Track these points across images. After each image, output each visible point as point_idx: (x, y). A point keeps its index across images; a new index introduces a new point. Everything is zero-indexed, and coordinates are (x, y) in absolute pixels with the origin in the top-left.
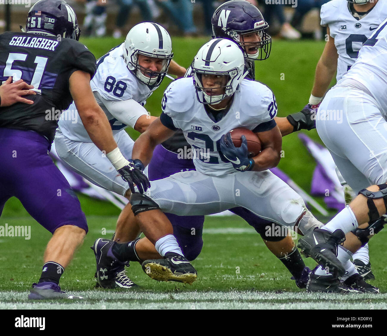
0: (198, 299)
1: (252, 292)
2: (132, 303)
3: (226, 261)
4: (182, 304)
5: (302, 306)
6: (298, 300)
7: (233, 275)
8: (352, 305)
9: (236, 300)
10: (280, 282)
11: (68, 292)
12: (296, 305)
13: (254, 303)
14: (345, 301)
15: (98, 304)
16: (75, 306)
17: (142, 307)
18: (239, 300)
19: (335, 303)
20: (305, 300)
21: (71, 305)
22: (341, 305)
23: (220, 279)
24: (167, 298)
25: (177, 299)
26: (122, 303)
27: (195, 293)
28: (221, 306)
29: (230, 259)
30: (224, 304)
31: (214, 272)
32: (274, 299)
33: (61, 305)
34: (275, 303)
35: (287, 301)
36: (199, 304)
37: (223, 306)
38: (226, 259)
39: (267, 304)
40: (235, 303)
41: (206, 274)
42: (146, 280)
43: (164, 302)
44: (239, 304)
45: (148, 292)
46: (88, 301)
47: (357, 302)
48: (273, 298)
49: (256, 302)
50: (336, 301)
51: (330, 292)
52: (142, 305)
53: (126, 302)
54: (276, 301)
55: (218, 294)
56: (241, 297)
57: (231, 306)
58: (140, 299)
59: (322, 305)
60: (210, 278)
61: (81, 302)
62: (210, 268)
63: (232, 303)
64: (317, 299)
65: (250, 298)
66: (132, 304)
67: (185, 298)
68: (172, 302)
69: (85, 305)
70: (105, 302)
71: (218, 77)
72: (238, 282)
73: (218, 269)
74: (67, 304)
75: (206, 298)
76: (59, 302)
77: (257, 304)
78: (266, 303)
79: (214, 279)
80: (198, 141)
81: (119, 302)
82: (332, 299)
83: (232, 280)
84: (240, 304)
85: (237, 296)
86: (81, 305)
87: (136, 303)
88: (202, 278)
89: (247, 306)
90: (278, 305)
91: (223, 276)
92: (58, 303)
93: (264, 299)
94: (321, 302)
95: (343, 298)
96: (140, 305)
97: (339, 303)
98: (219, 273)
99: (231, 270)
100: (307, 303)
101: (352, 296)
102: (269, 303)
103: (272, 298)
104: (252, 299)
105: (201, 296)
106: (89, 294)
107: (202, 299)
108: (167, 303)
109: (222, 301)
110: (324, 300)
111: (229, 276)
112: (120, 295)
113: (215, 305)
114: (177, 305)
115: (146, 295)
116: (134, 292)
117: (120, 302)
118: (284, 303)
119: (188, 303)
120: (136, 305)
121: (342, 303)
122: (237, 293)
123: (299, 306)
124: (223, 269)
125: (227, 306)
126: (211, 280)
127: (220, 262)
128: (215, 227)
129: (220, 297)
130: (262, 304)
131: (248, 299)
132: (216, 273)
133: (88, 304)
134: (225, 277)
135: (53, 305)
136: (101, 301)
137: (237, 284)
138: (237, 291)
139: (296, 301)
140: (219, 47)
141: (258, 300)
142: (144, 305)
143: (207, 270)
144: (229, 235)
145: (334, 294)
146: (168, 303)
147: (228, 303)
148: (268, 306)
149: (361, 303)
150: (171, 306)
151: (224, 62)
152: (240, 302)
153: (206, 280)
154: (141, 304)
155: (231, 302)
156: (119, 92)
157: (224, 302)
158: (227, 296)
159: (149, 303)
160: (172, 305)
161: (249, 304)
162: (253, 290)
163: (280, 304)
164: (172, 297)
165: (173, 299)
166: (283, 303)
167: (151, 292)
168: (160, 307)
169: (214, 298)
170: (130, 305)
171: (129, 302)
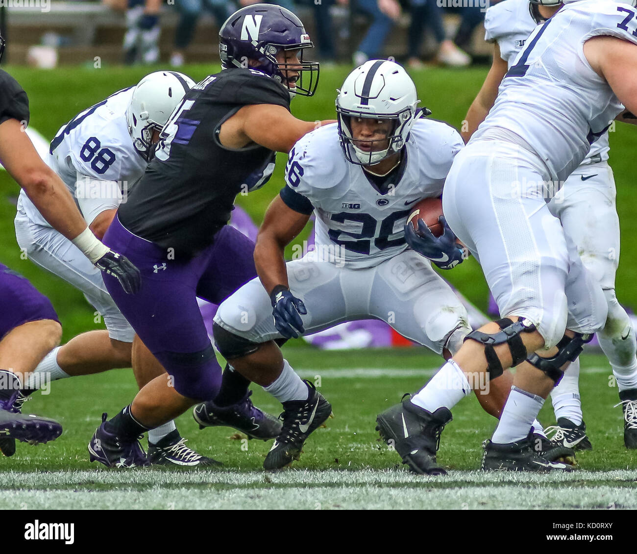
0: (310, 482)
1: (395, 470)
2: (204, 489)
3: (354, 422)
4: (284, 490)
5: (476, 493)
6: (469, 483)
7: (365, 444)
8: (555, 491)
9: (370, 484)
10: (441, 455)
11: (102, 472)
12: (466, 492)
13: (399, 488)
14: (545, 484)
15: (150, 491)
16: (113, 496)
17: (220, 496)
18: (376, 483)
19: (529, 487)
20: (480, 483)
21: (107, 492)
22: (537, 491)
23: (344, 450)
24: (260, 480)
25: (276, 482)
26: (188, 490)
27: (305, 473)
28: (346, 493)
29: (361, 418)
30: (351, 491)
31: (335, 438)
32: (431, 482)
33: (92, 493)
34: (432, 487)
35: (452, 485)
36: (311, 490)
37: (350, 493)
38: (354, 417)
39: (420, 490)
40: (369, 489)
41: (322, 442)
42: (226, 453)
43: (255, 487)
44: (375, 491)
45: (229, 472)
46: (133, 486)
47: (564, 485)
48: (430, 479)
49: (402, 487)
50: (530, 485)
51: (520, 469)
52: (220, 492)
53: (194, 488)
54: (434, 485)
55: (342, 475)
56: (378, 479)
57: (363, 494)
58: (216, 482)
59: (507, 491)
60: (329, 449)
61: (123, 489)
62: (329, 433)
63: (364, 489)
64: (499, 481)
65: (392, 480)
66: (203, 491)
67: (290, 481)
68: (268, 488)
69: (129, 493)
70: (160, 487)
71: (379, 122)
72: (373, 455)
73: (341, 434)
74: (101, 491)
75: (322, 481)
76: (88, 488)
77: (403, 489)
78: (418, 489)
79: (335, 450)
80: (349, 224)
81: (183, 488)
82: (524, 482)
83: (364, 451)
84: (377, 490)
85: (372, 478)
86: (123, 492)
87: (210, 488)
88: (316, 448)
89: (388, 492)
90: (438, 491)
91: (351, 445)
92: (86, 491)
93: (414, 481)
94: (507, 486)
95: (542, 480)
96: (216, 492)
97: (535, 487)
98: (344, 441)
99: (361, 435)
100: (485, 488)
101: (557, 476)
102: (423, 489)
103: (427, 480)
104: (396, 482)
105: (314, 478)
106: (135, 475)
107: (317, 482)
108: (259, 488)
109: (347, 485)
110: (510, 483)
111: (359, 446)
112: (184, 477)
113: (337, 492)
114: (276, 492)
115: (227, 476)
116: (207, 472)
117: (185, 488)
118: (448, 487)
119: (294, 489)
120: (211, 492)
121: (539, 488)
122: (372, 472)
123: (472, 493)
124: (349, 435)
125: (356, 493)
126: (330, 452)
127: (344, 423)
128: (337, 367)
129: (344, 479)
130: (412, 489)
131: (389, 483)
132: (338, 441)
133: (135, 492)
134: (353, 447)
135: (77, 493)
136: (155, 487)
137: (371, 458)
138: (371, 470)
139: (466, 485)
140: (382, 75)
141: (406, 483)
142: (223, 493)
143: (324, 435)
144: (358, 380)
145: (526, 473)
146: (262, 489)
147: (358, 489)
148: (421, 493)
149: (570, 488)
150: (267, 494)
151: (391, 99)
152: (377, 486)
153: (322, 452)
154: (218, 490)
155: (362, 486)
156: (100, 165)
157: (352, 486)
158: (356, 477)
159: (231, 489)
160: (268, 492)
161: (390, 490)
162: (396, 467)
163: (441, 490)
164: (267, 480)
165: (269, 482)
166: (446, 488)
167: (233, 471)
168: (249, 495)
169: (335, 480)
170: (202, 492)
171: (199, 488)
